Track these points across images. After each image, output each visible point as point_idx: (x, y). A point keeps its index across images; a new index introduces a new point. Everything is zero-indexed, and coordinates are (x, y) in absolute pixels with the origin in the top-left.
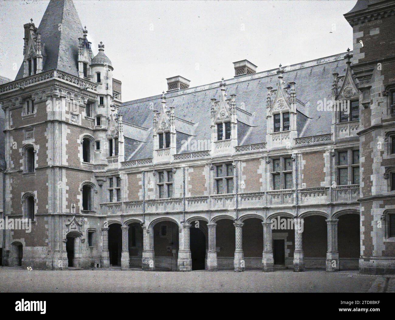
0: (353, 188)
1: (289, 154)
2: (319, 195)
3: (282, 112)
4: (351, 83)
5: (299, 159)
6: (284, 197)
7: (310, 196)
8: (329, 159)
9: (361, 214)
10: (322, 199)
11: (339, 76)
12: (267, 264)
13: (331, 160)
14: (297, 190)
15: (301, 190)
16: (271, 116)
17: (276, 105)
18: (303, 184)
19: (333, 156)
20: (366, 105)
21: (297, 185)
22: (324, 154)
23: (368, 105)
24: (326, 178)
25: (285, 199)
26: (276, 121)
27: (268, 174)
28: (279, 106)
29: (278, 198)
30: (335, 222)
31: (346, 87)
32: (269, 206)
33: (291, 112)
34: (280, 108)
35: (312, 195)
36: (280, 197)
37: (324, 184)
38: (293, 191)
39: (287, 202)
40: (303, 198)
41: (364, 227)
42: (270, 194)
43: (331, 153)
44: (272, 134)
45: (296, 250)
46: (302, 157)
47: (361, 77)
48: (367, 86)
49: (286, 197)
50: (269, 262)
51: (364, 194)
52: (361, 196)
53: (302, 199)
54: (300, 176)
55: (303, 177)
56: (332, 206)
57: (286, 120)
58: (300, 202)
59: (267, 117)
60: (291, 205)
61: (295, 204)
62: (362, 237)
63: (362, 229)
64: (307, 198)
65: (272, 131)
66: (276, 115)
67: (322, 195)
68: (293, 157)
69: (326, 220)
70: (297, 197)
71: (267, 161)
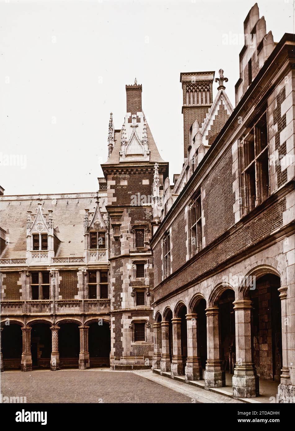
0: (101, 302)
1: (48, 270)
2: (73, 306)
3: (41, 234)
4: (99, 218)
5: (56, 275)
6: (43, 306)
7: (66, 307)
8: (82, 276)
9: (112, 323)
10: (76, 310)
11: (89, 212)
12: (27, 365)
13: (84, 278)
14: (55, 301)
15: (58, 301)
16: (31, 236)
17: (36, 227)
18: (59, 296)
19: (85, 275)
20: (117, 238)
21: (54, 297)
22: (78, 273)
23: (118, 238)
24: (79, 293)
25: (43, 309)
26: (36, 241)
27: (28, 286)
28: (38, 228)
29: (37, 307)
30: (87, 328)
31: (96, 221)
32: (28, 314)
33: (50, 235)
34: (39, 230)
35: (67, 306)
36: (39, 306)
37: (78, 297)
38: (51, 302)
39: (45, 311)
40: (60, 308)
41: (114, 334)
42: (29, 303)
43: (83, 272)
44: (32, 252)
45: (53, 352)
46: (59, 274)
47: (114, 216)
48: (117, 223)
49: (44, 307)
50: (28, 363)
51: (115, 308)
52: (112, 309)
53: (58, 308)
54: (57, 289)
55: (59, 291)
56: (84, 316)
57: (45, 241)
58: (57, 311)
59: (28, 236)
60: (49, 314)
61: (52, 312)
62: (113, 341)
63: (113, 335)
64: (62, 308)
65: (32, 249)
66: (35, 236)
67: (76, 306)
68: (51, 273)
69: (79, 327)
70: (54, 307)
71: (27, 274)
